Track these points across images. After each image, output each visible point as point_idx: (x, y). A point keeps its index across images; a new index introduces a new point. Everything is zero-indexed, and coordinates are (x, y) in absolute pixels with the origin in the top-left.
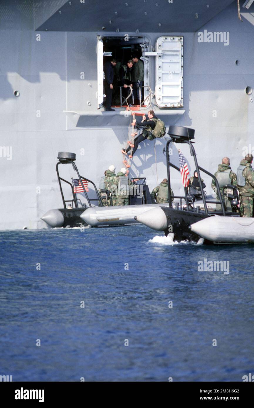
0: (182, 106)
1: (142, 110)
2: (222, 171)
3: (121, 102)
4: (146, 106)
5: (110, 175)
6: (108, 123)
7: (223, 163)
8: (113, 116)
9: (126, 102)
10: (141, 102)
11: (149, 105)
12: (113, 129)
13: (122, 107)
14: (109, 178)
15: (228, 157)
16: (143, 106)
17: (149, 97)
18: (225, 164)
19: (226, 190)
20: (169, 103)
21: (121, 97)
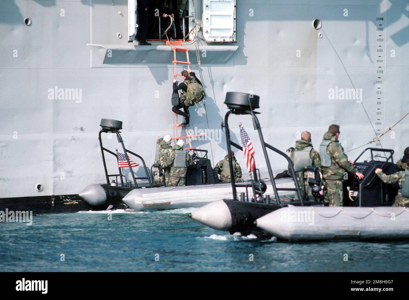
0: (235, 40)
1: (185, 45)
2: (300, 150)
3: (160, 35)
4: (191, 40)
5: (164, 146)
6: (143, 60)
7: (302, 139)
8: (149, 51)
9: (165, 34)
10: (184, 35)
11: (194, 39)
12: (149, 67)
13: (161, 41)
14: (163, 150)
15: (309, 132)
16: (187, 41)
17: (195, 29)
18: (305, 140)
19: (306, 173)
20: (219, 37)
21: (160, 29)
